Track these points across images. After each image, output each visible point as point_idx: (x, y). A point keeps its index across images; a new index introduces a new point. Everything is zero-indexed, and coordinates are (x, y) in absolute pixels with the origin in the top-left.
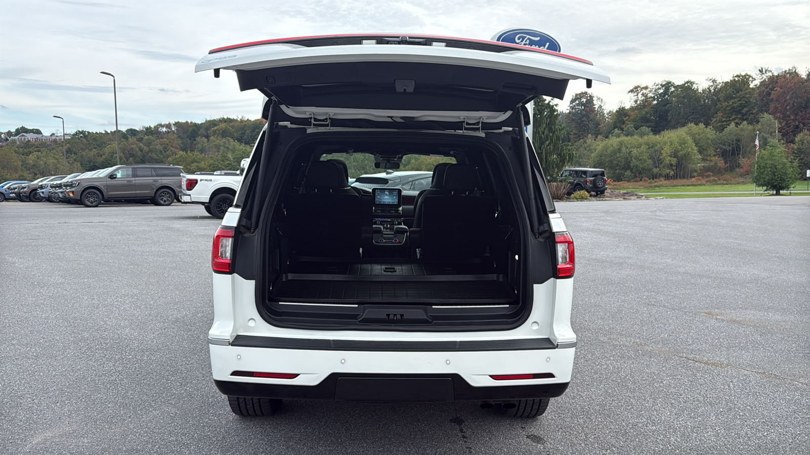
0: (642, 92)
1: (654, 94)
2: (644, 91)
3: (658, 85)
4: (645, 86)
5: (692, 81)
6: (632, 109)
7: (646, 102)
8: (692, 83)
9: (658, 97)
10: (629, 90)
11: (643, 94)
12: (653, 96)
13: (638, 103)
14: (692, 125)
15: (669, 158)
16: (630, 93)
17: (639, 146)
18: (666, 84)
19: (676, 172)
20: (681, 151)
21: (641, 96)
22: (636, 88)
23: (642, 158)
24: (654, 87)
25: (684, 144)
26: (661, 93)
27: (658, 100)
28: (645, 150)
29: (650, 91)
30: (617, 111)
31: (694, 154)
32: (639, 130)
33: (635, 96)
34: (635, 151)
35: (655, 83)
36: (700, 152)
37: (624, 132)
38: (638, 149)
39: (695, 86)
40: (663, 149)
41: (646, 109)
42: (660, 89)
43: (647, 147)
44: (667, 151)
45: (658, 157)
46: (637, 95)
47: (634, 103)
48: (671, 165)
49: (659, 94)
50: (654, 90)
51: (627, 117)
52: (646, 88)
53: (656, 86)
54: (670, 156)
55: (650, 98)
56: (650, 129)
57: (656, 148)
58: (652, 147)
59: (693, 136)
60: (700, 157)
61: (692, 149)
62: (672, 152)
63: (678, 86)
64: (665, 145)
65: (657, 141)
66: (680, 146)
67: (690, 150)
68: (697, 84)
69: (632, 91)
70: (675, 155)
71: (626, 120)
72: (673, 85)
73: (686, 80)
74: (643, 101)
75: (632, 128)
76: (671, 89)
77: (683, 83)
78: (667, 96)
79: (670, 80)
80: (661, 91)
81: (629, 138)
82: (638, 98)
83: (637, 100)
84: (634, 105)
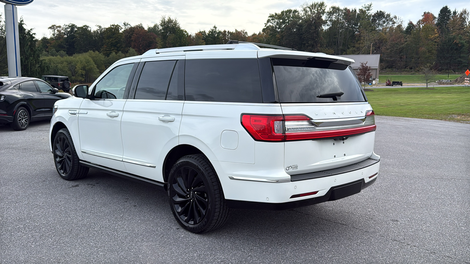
0: (57, 30)
1: (64, 31)
2: (59, 29)
3: (67, 26)
4: (59, 25)
5: (87, 25)
6: (51, 38)
7: (60, 36)
8: (88, 27)
9: (67, 33)
10: (49, 27)
11: (58, 31)
12: (64, 32)
13: (55, 35)
14: (92, 51)
15: (81, 70)
16: (50, 29)
17: (62, 63)
18: (72, 25)
19: (85, 80)
20: (87, 66)
21: (57, 31)
22: (53, 26)
23: (64, 70)
24: (64, 27)
25: (89, 62)
26: (69, 31)
27: (67, 35)
28: (66, 65)
29: (62, 29)
30: (42, 40)
31: (95, 69)
32: (59, 53)
33: (53, 31)
34: (60, 66)
35: (65, 25)
36: (98, 68)
37: (50, 53)
38: (62, 64)
39: (89, 29)
40: (76, 65)
41: (60, 40)
42: (68, 28)
43: (67, 63)
44: (79, 66)
45: (74, 70)
46: (54, 31)
47: (53, 36)
48: (82, 75)
49: (68, 31)
50: (64, 29)
51: (49, 44)
52: (60, 27)
53: (66, 26)
54: (82, 69)
55: (62, 33)
56: (66, 52)
57: (72, 64)
58: (70, 63)
59: (93, 58)
60: (98, 70)
61: (93, 66)
62: (82, 67)
63: (79, 27)
64: (78, 63)
65: (73, 60)
66: (87, 64)
67: (92, 66)
68: (90, 28)
69: (50, 28)
70: (84, 68)
71: (49, 46)
72: (76, 27)
73: (84, 25)
74: (58, 34)
75: (54, 51)
76: (75, 29)
77: (82, 26)
78: (73, 33)
79: (74, 24)
80: (69, 30)
81: (55, 57)
82: (55, 32)
83: (55, 34)
84: (52, 36)
